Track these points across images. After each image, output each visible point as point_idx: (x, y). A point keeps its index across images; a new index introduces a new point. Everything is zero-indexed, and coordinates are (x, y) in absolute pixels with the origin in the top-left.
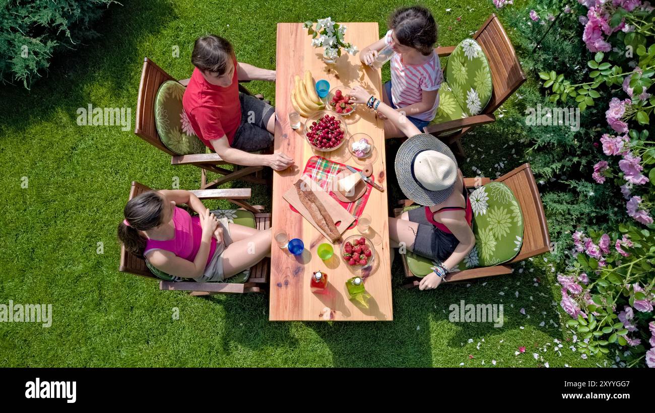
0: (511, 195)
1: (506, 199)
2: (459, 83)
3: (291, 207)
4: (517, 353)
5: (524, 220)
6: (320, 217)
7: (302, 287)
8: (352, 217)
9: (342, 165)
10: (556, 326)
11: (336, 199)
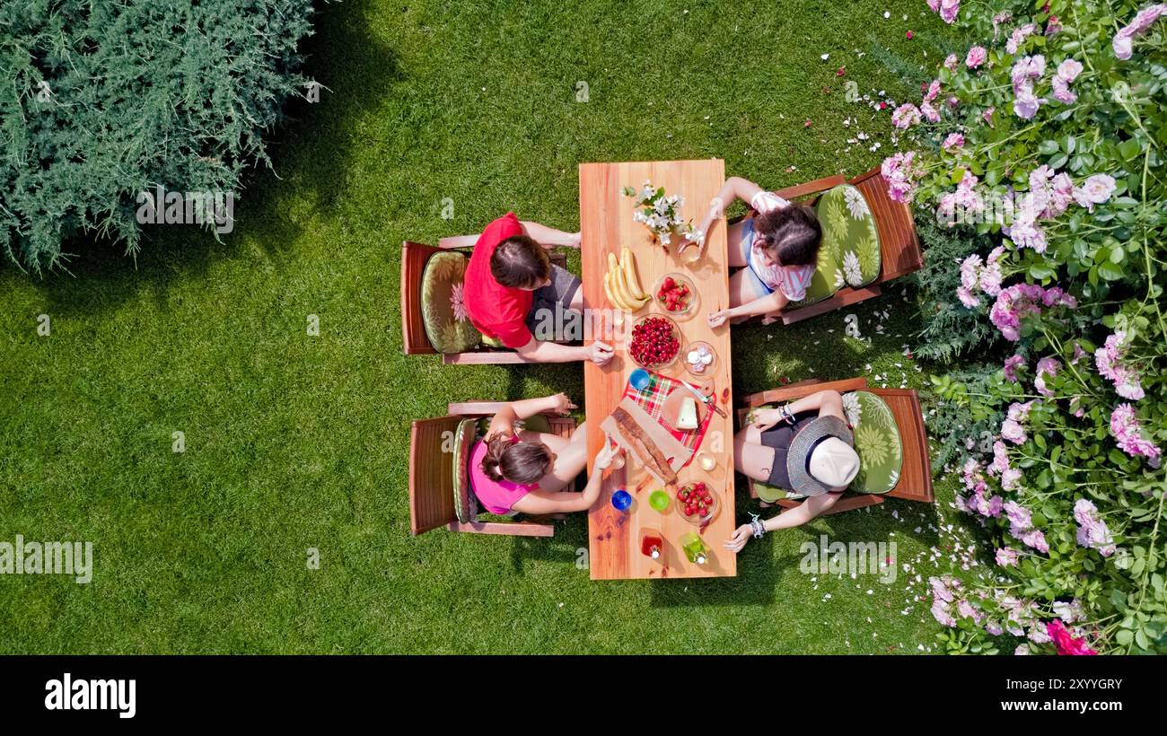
0: (891, 419)
1: (884, 423)
2: (835, 234)
5: (904, 454)
6: (649, 457)
7: (628, 539)
8: (687, 452)
9: (674, 381)
10: (936, 530)
11: (667, 428)
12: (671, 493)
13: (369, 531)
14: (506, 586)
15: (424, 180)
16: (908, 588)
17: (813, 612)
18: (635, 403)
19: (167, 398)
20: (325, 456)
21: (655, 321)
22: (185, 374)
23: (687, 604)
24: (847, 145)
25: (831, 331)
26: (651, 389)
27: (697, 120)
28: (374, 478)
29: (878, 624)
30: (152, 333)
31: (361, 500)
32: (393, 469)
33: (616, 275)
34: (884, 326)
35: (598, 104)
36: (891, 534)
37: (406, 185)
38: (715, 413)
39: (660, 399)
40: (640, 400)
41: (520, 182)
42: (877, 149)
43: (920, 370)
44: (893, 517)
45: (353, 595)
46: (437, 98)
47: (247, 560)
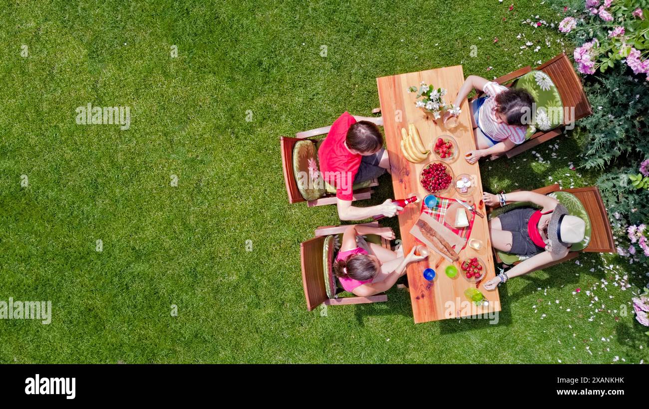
0: (580, 206)
1: (576, 209)
3: (416, 239)
4: (574, 293)
5: (592, 225)
6: (442, 247)
7: (434, 297)
8: (463, 241)
9: (450, 200)
10: (603, 269)
11: (450, 228)
12: (457, 266)
13: (269, 311)
14: (354, 334)
15: (276, 102)
16: (591, 305)
17: (536, 326)
18: (428, 215)
19: (141, 248)
20: (238, 270)
21: (436, 165)
22: (150, 232)
23: (461, 330)
24: (521, 50)
25: (525, 160)
26: (437, 206)
27: (431, 46)
28: (269, 280)
29: (575, 328)
30: (128, 211)
31: (262, 293)
32: (279, 273)
33: (409, 141)
34: (556, 153)
35: (372, 44)
36: (576, 275)
37: (266, 106)
38: (476, 215)
39: (443, 211)
40: (431, 214)
41: (332, 96)
42: (539, 50)
43: (580, 176)
44: (576, 264)
45: (265, 350)
46: (277, 53)
47: (200, 337)
